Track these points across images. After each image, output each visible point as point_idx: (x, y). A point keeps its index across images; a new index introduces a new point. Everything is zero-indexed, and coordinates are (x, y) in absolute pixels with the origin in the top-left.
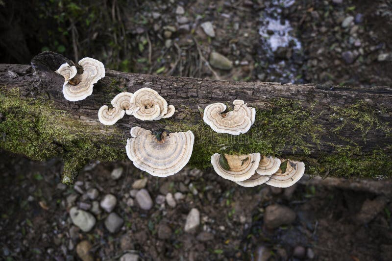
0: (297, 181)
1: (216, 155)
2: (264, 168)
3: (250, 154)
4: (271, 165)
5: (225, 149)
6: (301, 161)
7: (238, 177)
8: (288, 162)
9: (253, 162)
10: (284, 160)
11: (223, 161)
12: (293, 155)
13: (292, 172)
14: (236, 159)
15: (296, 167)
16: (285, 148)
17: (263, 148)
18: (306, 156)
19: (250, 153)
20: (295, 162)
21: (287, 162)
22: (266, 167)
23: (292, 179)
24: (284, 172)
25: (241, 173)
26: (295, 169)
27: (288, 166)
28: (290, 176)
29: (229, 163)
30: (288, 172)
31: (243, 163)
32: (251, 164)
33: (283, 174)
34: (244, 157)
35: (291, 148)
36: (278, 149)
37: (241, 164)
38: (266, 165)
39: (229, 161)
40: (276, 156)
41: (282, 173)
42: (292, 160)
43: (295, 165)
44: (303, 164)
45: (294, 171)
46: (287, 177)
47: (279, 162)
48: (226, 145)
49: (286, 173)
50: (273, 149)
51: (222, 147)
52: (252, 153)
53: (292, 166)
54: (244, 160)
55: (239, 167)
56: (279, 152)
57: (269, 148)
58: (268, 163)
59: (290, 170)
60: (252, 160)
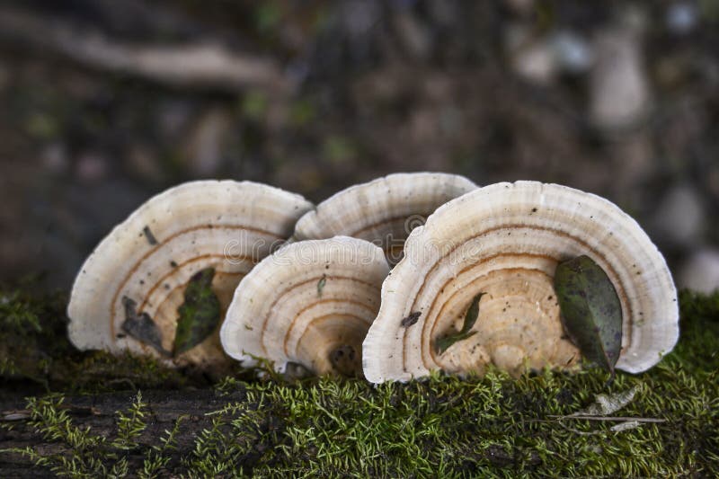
0: (118, 229)
1: (639, 360)
2: (330, 289)
3: (425, 373)
4: (282, 316)
5: (602, 399)
6: (90, 353)
7: (512, 212)
8: (167, 345)
9: (413, 318)
10: (197, 354)
11: (599, 320)
12: (142, 386)
13: (149, 284)
14: (508, 340)
15: (120, 317)
16: (199, 423)
17: (349, 417)
18: (57, 386)
19: (427, 383)
20: (130, 344)
21: (178, 347)
22: (320, 298)
23: (152, 240)
24: (197, 277)
25: (492, 243)
26: (129, 304)
27: (168, 322)
28: (159, 262)
29: (555, 310)
30: (173, 283)
31: (471, 311)
32: (424, 303)
33: (203, 264)
34: (461, 356)
35: (157, 425)
36: (245, 413)
37: (484, 305)
38: (319, 311)
39: (555, 327)
40: (250, 375)
41: (211, 272)
42: (148, 359)
43: (127, 329)
44: (80, 337)
45: (133, 288)
46: (180, 250)
47: (234, 338)
48: (596, 424)
49: (186, 274)
50: (278, 415)
51: (623, 413)
52: (412, 385)
53: (149, 322)
54: (464, 334)
55: (493, 287)
56: (236, 395)
57: (302, 422)
58: (302, 324)
59: (159, 298)
60: (416, 330)
